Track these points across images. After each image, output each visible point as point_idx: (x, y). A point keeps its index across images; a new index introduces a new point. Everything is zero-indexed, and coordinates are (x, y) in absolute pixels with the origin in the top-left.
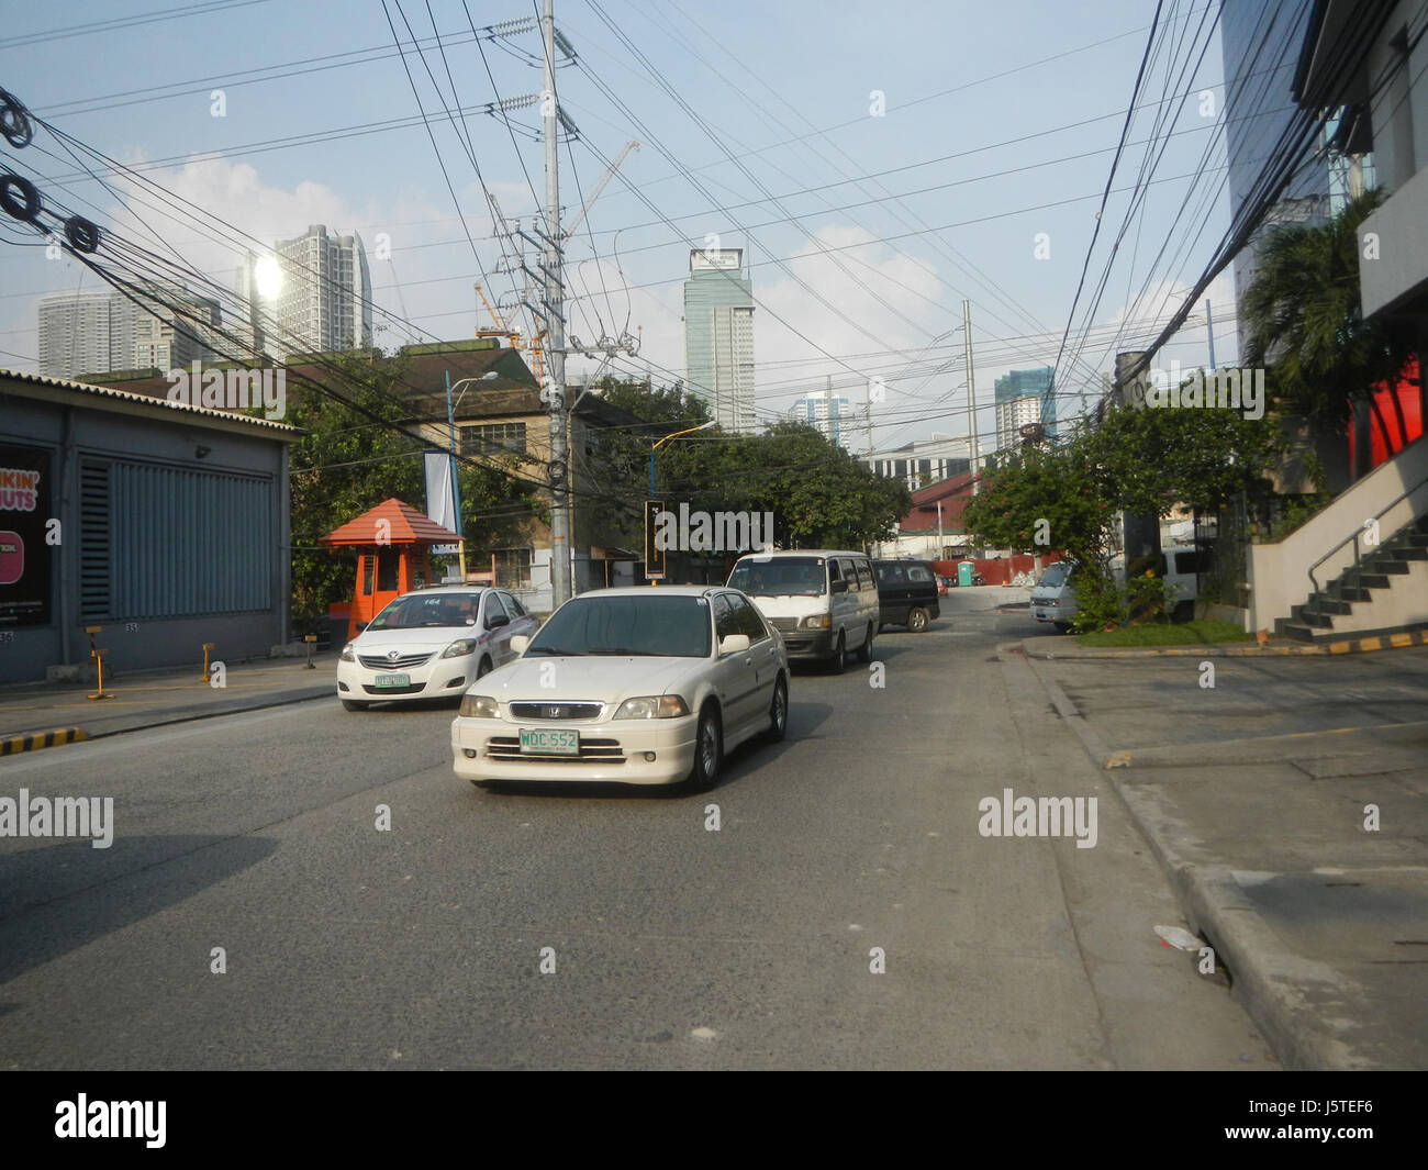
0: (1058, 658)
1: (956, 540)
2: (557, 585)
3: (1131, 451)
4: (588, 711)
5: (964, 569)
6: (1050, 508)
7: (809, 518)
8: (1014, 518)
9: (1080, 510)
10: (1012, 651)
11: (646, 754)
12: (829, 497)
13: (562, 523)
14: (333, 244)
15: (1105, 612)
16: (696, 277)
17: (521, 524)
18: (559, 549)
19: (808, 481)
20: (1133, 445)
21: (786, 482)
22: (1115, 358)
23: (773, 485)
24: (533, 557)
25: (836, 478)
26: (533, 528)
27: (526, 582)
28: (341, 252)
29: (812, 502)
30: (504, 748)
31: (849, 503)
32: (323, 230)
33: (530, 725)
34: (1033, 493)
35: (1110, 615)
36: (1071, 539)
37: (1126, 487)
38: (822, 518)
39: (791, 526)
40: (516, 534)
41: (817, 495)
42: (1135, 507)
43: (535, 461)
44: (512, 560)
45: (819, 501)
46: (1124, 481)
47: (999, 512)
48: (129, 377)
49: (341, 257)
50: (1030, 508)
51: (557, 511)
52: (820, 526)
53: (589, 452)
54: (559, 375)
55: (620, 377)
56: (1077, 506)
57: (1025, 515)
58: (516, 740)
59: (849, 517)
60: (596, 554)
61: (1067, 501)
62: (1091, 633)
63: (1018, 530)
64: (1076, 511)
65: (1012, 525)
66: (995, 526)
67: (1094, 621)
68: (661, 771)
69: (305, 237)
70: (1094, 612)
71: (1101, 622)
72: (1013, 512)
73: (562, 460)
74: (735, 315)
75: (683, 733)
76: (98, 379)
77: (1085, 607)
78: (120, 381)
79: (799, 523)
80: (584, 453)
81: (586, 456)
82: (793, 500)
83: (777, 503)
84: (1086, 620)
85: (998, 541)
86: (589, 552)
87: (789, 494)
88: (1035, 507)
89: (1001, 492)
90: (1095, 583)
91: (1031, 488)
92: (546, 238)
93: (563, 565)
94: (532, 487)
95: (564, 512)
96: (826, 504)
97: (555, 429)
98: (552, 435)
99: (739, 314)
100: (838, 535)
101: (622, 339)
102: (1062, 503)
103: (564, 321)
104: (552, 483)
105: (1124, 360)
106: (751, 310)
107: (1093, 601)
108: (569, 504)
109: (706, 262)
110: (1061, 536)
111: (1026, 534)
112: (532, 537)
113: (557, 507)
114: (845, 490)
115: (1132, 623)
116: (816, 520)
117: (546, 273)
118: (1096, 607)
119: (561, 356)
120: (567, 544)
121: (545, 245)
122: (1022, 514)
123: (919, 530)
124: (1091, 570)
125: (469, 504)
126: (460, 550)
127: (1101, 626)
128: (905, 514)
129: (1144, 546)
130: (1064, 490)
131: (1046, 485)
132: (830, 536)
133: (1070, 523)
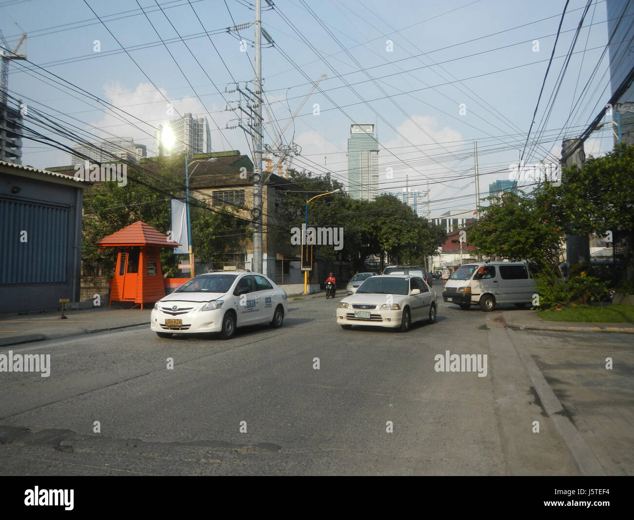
0: (528, 329)
1: (468, 256)
3: (577, 193)
4: (373, 307)
6: (522, 231)
7: (390, 241)
8: (499, 236)
9: (542, 232)
10: (496, 320)
11: (388, 319)
12: (401, 231)
13: (258, 240)
14: (194, 121)
15: (556, 297)
16: (353, 137)
17: (241, 241)
18: (256, 254)
19: (390, 222)
20: (578, 190)
21: (379, 223)
22: (562, 143)
23: (372, 224)
24: (247, 258)
25: (405, 221)
26: (247, 243)
28: (198, 125)
29: (392, 233)
30: (350, 316)
31: (411, 234)
32: (191, 115)
33: (358, 310)
34: (511, 221)
35: (559, 299)
36: (535, 251)
37: (574, 217)
38: (397, 241)
39: (381, 245)
40: (238, 246)
41: (394, 229)
42: (580, 230)
43: (247, 209)
44: (236, 259)
45: (396, 233)
46: (573, 213)
47: (489, 233)
48: (69, 169)
49: (198, 127)
50: (509, 230)
51: (256, 234)
52: (396, 245)
53: (277, 205)
54: (259, 164)
55: (299, 170)
56: (539, 230)
57: (506, 235)
58: (353, 314)
59: (411, 241)
60: (279, 257)
61: (533, 226)
62: (547, 310)
63: (501, 244)
64: (538, 233)
65: (497, 241)
66: (486, 242)
67: (549, 303)
68: (392, 324)
69: (183, 118)
70: (550, 297)
71: (554, 304)
72: (498, 233)
73: (259, 208)
74: (370, 154)
75: (399, 314)
76: (55, 170)
77: (543, 294)
78: (65, 170)
79: (385, 244)
80: (274, 206)
81: (275, 207)
82: (382, 232)
83: (374, 234)
84: (543, 302)
85: (488, 251)
86: (275, 256)
87: (381, 229)
88: (512, 230)
89: (490, 221)
90: (550, 279)
91: (509, 218)
92: (252, 93)
93: (258, 262)
94: (247, 222)
95: (260, 234)
96: (399, 234)
97: (256, 192)
98: (255, 195)
99: (372, 153)
100: (410, 252)
101: (291, 146)
102: (529, 228)
103: (262, 137)
104: (254, 219)
105: (567, 144)
106: (378, 151)
107: (548, 291)
108: (263, 231)
109: (358, 130)
110: (529, 249)
111: (506, 247)
112: (246, 248)
113: (256, 232)
114: (409, 228)
115: (574, 305)
116: (394, 242)
117: (252, 110)
118: (550, 294)
119: (260, 154)
120: (261, 252)
121: (252, 96)
122: (503, 235)
123: (451, 251)
124: (547, 270)
125: (211, 230)
126: (190, 252)
127: (554, 306)
128: (444, 243)
129: (580, 257)
130: (530, 220)
131: (519, 217)
132: (406, 252)
133: (534, 241)
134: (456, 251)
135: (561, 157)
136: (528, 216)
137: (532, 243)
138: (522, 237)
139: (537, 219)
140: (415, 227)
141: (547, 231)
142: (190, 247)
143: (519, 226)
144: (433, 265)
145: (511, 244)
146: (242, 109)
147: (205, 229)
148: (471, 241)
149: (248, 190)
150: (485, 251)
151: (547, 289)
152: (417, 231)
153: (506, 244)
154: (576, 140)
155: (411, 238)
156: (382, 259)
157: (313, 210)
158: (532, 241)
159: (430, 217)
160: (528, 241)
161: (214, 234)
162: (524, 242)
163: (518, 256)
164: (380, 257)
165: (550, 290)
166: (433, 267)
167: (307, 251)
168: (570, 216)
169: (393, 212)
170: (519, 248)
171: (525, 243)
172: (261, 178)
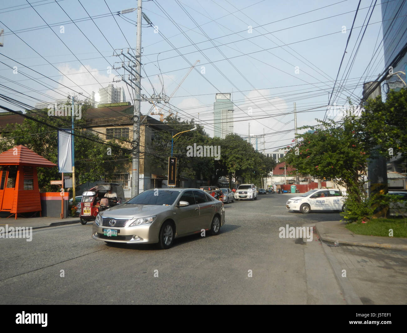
1: (290, 178)
2: (133, 188)
5: (293, 187)
6: (333, 154)
7: (234, 166)
8: (313, 159)
9: (350, 155)
12: (242, 159)
13: (136, 164)
14: (115, 89)
15: (363, 212)
16: (218, 101)
17: (126, 165)
18: (134, 174)
19: (235, 153)
22: (363, 86)
24: (129, 177)
25: (245, 152)
26: (129, 167)
27: (126, 186)
29: (236, 161)
31: (249, 162)
32: (113, 86)
34: (324, 146)
35: (365, 214)
38: (239, 166)
39: (228, 169)
40: (123, 168)
41: (238, 158)
43: (129, 141)
44: (122, 178)
45: (238, 161)
49: (117, 93)
50: (322, 153)
51: (135, 160)
52: (239, 169)
53: (153, 139)
56: (348, 153)
57: (319, 157)
59: (249, 167)
60: (153, 177)
61: (342, 150)
63: (315, 165)
64: (347, 156)
65: (312, 162)
66: (302, 163)
67: (356, 216)
69: (107, 87)
70: (356, 212)
71: (360, 218)
72: (312, 155)
73: (137, 141)
79: (231, 168)
80: (151, 140)
82: (229, 160)
83: (224, 161)
84: (351, 216)
86: (151, 176)
87: (228, 158)
88: (325, 153)
89: (306, 146)
91: (322, 144)
92: (133, 57)
93: (135, 180)
94: (129, 152)
95: (137, 160)
96: (241, 162)
97: (135, 129)
98: (134, 131)
99: (229, 112)
100: (251, 175)
101: (161, 96)
102: (339, 152)
103: (140, 89)
104: (133, 149)
105: (368, 86)
106: (233, 111)
107: (356, 206)
108: (140, 157)
109: (220, 97)
110: (339, 170)
111: (319, 168)
112: (129, 170)
113: (134, 158)
114: (248, 157)
115: (374, 218)
116: (237, 167)
117: (132, 69)
118: (357, 209)
119: (139, 102)
120: (138, 172)
121: (133, 59)
122: (317, 157)
123: (279, 174)
124: (355, 188)
125: (101, 156)
126: (73, 171)
127: (360, 220)
128: (274, 169)
129: (379, 178)
130: (340, 144)
131: (330, 142)
132: (248, 175)
133: (344, 163)
134: (282, 175)
135: (362, 97)
136: (338, 142)
137: (342, 165)
138: (333, 159)
139: (346, 144)
140: (252, 157)
141: (354, 154)
142: (73, 167)
143: (330, 150)
144: (267, 184)
145: (324, 165)
146: (125, 68)
147: (97, 155)
148: (290, 163)
149: (131, 128)
150: (301, 172)
151: (354, 204)
152: (253, 159)
153: (320, 165)
154: (374, 82)
155: (250, 164)
156: (231, 179)
157: (178, 143)
158: (341, 162)
159: (265, 153)
160: (339, 162)
161: (103, 159)
162: (335, 163)
163: (329, 176)
164: (229, 178)
165: (357, 206)
166: (267, 185)
167: (172, 172)
168: (377, 139)
169: (236, 146)
170: (331, 169)
171: (336, 165)
172: (139, 118)
